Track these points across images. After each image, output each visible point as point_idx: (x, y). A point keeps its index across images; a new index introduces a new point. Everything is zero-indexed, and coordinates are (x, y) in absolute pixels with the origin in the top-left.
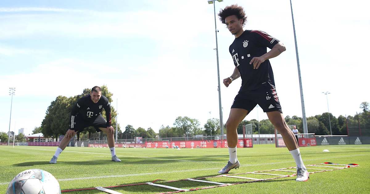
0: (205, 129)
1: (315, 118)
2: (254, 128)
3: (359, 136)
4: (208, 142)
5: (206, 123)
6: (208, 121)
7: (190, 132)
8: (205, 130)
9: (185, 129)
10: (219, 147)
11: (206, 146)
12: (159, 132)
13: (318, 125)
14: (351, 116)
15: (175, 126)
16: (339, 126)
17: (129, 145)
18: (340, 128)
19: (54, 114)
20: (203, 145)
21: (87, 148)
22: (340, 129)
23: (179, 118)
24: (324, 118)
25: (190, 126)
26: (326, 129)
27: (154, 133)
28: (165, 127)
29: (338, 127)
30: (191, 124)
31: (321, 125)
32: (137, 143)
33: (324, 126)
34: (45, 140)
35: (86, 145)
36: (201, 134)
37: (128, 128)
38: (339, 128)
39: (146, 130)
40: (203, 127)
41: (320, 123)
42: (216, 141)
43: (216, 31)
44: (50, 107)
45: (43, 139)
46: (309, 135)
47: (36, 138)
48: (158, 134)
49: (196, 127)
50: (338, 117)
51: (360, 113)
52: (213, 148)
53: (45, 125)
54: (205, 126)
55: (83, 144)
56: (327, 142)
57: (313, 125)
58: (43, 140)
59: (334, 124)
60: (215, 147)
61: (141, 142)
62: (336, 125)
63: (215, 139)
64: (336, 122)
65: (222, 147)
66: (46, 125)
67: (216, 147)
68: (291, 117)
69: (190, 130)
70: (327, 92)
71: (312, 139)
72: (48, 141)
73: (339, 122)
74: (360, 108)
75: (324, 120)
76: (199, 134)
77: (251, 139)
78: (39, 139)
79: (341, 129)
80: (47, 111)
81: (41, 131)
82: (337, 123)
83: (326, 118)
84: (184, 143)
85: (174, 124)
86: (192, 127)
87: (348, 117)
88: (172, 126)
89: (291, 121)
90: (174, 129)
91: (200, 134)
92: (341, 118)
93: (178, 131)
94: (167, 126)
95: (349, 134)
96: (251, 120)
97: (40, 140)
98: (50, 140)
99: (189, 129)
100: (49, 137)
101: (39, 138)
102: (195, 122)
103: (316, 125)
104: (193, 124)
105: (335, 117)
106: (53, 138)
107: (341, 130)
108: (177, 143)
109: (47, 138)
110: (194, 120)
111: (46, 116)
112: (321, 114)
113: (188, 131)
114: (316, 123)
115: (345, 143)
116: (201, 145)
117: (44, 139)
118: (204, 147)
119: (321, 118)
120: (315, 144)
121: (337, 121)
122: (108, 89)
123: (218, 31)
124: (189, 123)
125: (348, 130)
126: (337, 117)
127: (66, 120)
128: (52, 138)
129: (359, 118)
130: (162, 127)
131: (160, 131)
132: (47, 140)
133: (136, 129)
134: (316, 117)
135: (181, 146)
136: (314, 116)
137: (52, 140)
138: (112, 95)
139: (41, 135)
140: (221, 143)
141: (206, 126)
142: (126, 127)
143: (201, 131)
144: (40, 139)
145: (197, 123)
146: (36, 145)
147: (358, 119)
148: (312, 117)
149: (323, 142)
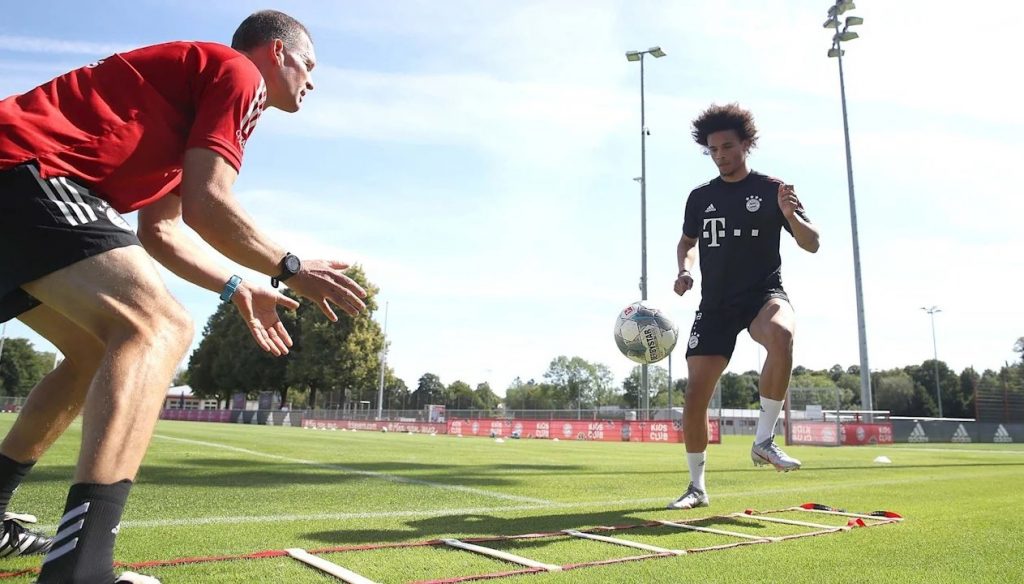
0: (625, 392)
1: (905, 374)
2: (751, 394)
3: (1004, 423)
4: (608, 426)
5: (628, 376)
6: (634, 371)
7: (587, 397)
8: (626, 395)
9: (574, 389)
10: (637, 439)
11: (601, 435)
12: (507, 394)
13: (912, 392)
14: (994, 371)
15: (548, 381)
16: (962, 394)
17: (406, 426)
18: (966, 399)
19: (224, 335)
20: (593, 431)
21: (296, 430)
22: (965, 403)
23: (561, 359)
24: (926, 373)
25: (586, 382)
26: (931, 401)
27: (494, 396)
28: (525, 381)
29: (961, 397)
30: (591, 378)
31: (918, 392)
32: (430, 421)
33: (926, 395)
34: (197, 404)
35: (297, 423)
36: (616, 405)
37: (427, 381)
38: (962, 399)
39: (474, 388)
40: (620, 385)
41: (915, 387)
42: (629, 422)
43: (643, 133)
44: (215, 317)
45: (192, 401)
46: (875, 415)
47: (173, 400)
48: (504, 401)
49: (602, 386)
50: (961, 372)
51: (1014, 365)
52: (618, 441)
53: (196, 363)
54: (625, 384)
55: (287, 418)
56: (923, 434)
57: (899, 391)
58: (192, 406)
59: (951, 389)
60: (624, 440)
61: (441, 419)
62: (954, 393)
63: (627, 419)
64: (955, 384)
65: (643, 441)
66: (199, 366)
67: (628, 440)
68: (845, 369)
69: (586, 392)
70: (934, 308)
71: (883, 425)
72: (206, 407)
73: (962, 385)
74: (1015, 350)
75: (927, 378)
76: (610, 403)
77: (718, 421)
78: (182, 403)
79: (968, 402)
80: (205, 328)
81: (187, 380)
82: (958, 388)
83: (931, 374)
84: (547, 426)
85: (546, 376)
86: (591, 385)
87: (984, 374)
88: (540, 380)
89: (846, 379)
90: (545, 388)
91: (612, 404)
92: (968, 376)
93: (554, 394)
94: (529, 380)
95: (978, 416)
96: (746, 373)
97: (185, 406)
98: (210, 405)
99: (582, 390)
100: (210, 398)
101: (182, 397)
102: (599, 374)
103: (905, 392)
104: (595, 378)
105: (952, 372)
106: (219, 400)
107: (968, 405)
108: (529, 424)
109: (204, 398)
110: (600, 366)
111: (203, 341)
112: (920, 364)
113: (582, 396)
114: (907, 386)
115: (969, 439)
116: (590, 432)
117: (195, 401)
118: (598, 440)
119: (921, 374)
120: (889, 438)
121: (959, 382)
122: (366, 276)
123: (648, 134)
124: (584, 374)
125: (977, 404)
126: (958, 372)
127: (251, 354)
128: (215, 401)
129: (1012, 375)
130: (515, 383)
131: (509, 392)
132: (202, 405)
133: (446, 386)
134: (908, 370)
135: (538, 433)
136: (902, 366)
137: (216, 406)
138: (376, 292)
139: (186, 390)
140: (640, 427)
141: (627, 385)
142: (421, 380)
143: (616, 396)
144: (185, 401)
145: (604, 376)
146: (185, 419)
147: (1009, 379)
148: (897, 369)
149: (912, 434)
